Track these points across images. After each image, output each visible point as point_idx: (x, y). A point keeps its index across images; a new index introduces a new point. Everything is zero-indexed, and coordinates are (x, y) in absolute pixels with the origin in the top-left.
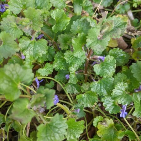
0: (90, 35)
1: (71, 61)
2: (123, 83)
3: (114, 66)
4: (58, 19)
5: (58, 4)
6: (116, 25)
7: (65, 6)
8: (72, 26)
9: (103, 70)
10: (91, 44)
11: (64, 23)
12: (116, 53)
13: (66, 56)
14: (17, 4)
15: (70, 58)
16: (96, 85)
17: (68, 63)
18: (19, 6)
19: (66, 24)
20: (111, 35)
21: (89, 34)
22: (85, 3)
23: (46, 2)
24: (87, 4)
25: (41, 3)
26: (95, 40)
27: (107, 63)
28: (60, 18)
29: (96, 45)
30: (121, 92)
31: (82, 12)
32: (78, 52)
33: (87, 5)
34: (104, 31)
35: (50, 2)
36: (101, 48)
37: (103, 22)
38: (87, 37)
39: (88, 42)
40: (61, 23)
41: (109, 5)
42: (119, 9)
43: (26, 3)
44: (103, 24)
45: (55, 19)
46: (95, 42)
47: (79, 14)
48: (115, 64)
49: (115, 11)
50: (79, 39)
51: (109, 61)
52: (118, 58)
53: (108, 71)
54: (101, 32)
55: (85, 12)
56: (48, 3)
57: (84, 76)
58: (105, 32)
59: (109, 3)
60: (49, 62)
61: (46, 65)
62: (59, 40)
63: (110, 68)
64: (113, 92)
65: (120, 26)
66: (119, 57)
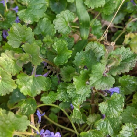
0: (94, 73)
1: (74, 96)
2: (132, 124)
3: (122, 106)
4: (60, 51)
5: (63, 30)
6: (125, 57)
7: (70, 31)
8: (76, 58)
9: (109, 109)
10: (95, 82)
11: (65, 55)
12: (126, 80)
13: (69, 90)
14: (16, 38)
15: (73, 92)
16: (102, 123)
17: (71, 98)
18: (18, 40)
19: (68, 57)
20: (118, 72)
21: (92, 71)
22: (94, 23)
23: (50, 28)
24: (95, 23)
25: (45, 28)
26: (99, 78)
27: (114, 102)
28: (61, 50)
29: (100, 84)
30: (130, 133)
31: (89, 35)
32: (81, 89)
33: (95, 25)
34: (110, 66)
35: (54, 28)
36: (106, 87)
37: (110, 56)
38: (90, 75)
39: (91, 80)
40: (63, 55)
41: (120, 22)
42: (130, 27)
43: (26, 36)
44: (109, 58)
45: (57, 50)
46: (99, 80)
47: (86, 37)
48: (123, 103)
49: (126, 29)
50: (82, 77)
51: (116, 99)
52: (128, 85)
53: (115, 110)
54: (107, 65)
55: (92, 36)
56: (53, 29)
57: (91, 105)
58: (112, 67)
59: (120, 20)
60: (52, 90)
61: (49, 93)
62: (61, 72)
63: (117, 108)
64: (120, 133)
65: (129, 58)
66: (130, 84)
